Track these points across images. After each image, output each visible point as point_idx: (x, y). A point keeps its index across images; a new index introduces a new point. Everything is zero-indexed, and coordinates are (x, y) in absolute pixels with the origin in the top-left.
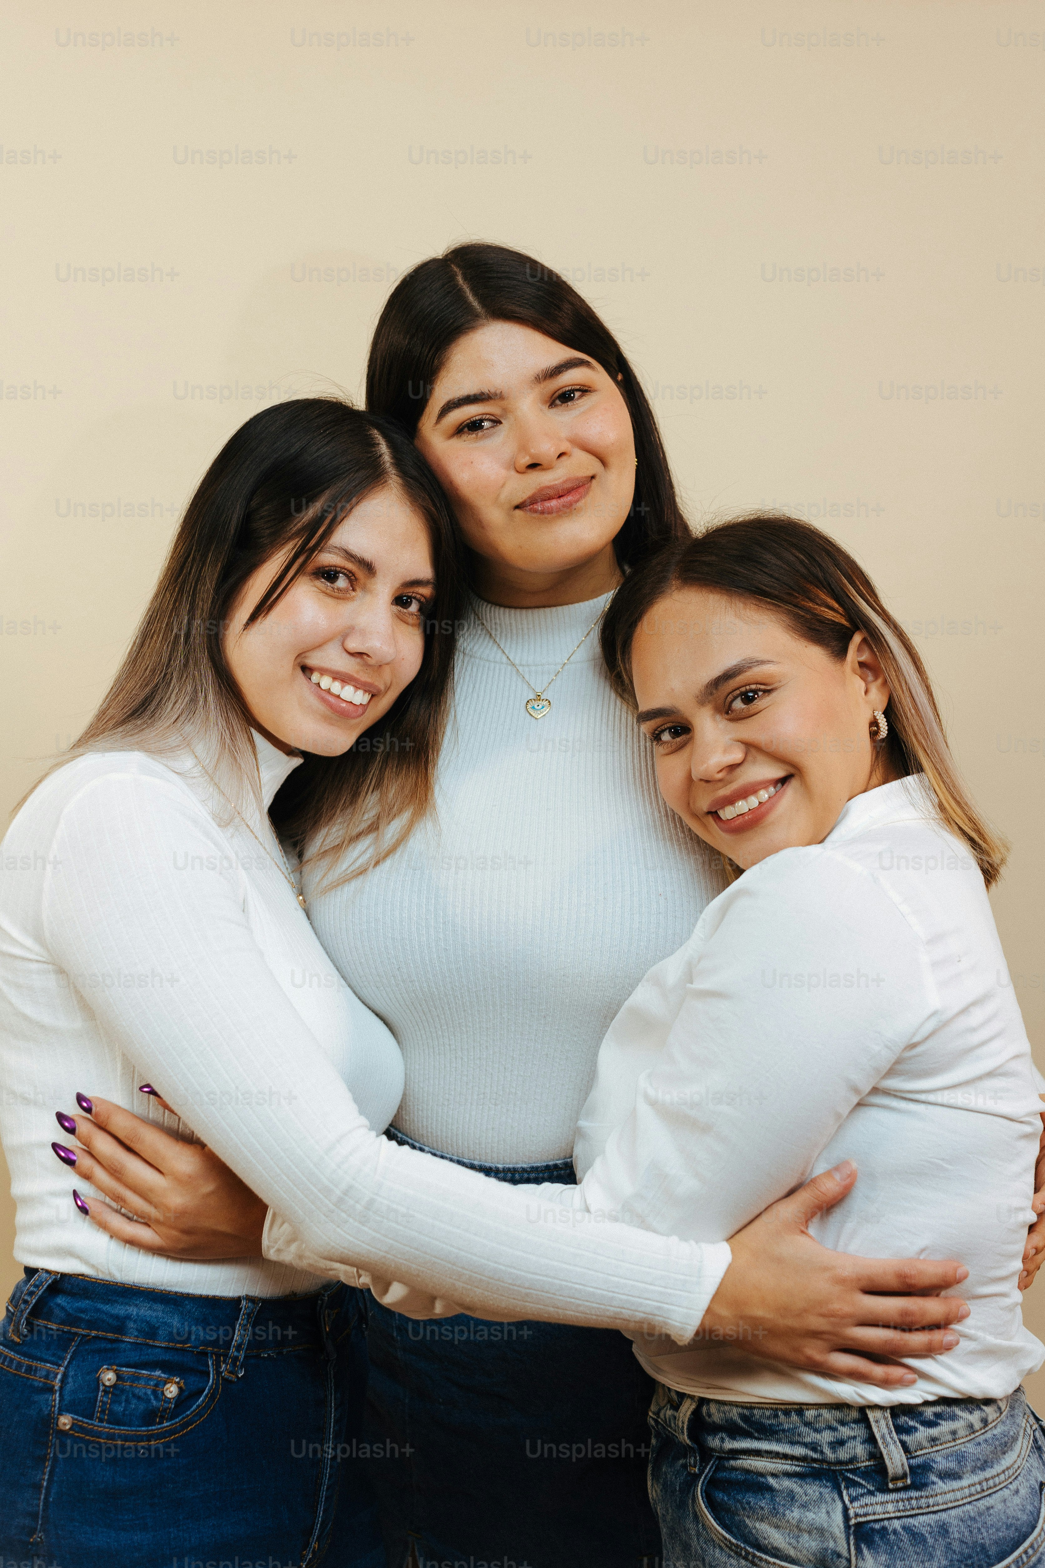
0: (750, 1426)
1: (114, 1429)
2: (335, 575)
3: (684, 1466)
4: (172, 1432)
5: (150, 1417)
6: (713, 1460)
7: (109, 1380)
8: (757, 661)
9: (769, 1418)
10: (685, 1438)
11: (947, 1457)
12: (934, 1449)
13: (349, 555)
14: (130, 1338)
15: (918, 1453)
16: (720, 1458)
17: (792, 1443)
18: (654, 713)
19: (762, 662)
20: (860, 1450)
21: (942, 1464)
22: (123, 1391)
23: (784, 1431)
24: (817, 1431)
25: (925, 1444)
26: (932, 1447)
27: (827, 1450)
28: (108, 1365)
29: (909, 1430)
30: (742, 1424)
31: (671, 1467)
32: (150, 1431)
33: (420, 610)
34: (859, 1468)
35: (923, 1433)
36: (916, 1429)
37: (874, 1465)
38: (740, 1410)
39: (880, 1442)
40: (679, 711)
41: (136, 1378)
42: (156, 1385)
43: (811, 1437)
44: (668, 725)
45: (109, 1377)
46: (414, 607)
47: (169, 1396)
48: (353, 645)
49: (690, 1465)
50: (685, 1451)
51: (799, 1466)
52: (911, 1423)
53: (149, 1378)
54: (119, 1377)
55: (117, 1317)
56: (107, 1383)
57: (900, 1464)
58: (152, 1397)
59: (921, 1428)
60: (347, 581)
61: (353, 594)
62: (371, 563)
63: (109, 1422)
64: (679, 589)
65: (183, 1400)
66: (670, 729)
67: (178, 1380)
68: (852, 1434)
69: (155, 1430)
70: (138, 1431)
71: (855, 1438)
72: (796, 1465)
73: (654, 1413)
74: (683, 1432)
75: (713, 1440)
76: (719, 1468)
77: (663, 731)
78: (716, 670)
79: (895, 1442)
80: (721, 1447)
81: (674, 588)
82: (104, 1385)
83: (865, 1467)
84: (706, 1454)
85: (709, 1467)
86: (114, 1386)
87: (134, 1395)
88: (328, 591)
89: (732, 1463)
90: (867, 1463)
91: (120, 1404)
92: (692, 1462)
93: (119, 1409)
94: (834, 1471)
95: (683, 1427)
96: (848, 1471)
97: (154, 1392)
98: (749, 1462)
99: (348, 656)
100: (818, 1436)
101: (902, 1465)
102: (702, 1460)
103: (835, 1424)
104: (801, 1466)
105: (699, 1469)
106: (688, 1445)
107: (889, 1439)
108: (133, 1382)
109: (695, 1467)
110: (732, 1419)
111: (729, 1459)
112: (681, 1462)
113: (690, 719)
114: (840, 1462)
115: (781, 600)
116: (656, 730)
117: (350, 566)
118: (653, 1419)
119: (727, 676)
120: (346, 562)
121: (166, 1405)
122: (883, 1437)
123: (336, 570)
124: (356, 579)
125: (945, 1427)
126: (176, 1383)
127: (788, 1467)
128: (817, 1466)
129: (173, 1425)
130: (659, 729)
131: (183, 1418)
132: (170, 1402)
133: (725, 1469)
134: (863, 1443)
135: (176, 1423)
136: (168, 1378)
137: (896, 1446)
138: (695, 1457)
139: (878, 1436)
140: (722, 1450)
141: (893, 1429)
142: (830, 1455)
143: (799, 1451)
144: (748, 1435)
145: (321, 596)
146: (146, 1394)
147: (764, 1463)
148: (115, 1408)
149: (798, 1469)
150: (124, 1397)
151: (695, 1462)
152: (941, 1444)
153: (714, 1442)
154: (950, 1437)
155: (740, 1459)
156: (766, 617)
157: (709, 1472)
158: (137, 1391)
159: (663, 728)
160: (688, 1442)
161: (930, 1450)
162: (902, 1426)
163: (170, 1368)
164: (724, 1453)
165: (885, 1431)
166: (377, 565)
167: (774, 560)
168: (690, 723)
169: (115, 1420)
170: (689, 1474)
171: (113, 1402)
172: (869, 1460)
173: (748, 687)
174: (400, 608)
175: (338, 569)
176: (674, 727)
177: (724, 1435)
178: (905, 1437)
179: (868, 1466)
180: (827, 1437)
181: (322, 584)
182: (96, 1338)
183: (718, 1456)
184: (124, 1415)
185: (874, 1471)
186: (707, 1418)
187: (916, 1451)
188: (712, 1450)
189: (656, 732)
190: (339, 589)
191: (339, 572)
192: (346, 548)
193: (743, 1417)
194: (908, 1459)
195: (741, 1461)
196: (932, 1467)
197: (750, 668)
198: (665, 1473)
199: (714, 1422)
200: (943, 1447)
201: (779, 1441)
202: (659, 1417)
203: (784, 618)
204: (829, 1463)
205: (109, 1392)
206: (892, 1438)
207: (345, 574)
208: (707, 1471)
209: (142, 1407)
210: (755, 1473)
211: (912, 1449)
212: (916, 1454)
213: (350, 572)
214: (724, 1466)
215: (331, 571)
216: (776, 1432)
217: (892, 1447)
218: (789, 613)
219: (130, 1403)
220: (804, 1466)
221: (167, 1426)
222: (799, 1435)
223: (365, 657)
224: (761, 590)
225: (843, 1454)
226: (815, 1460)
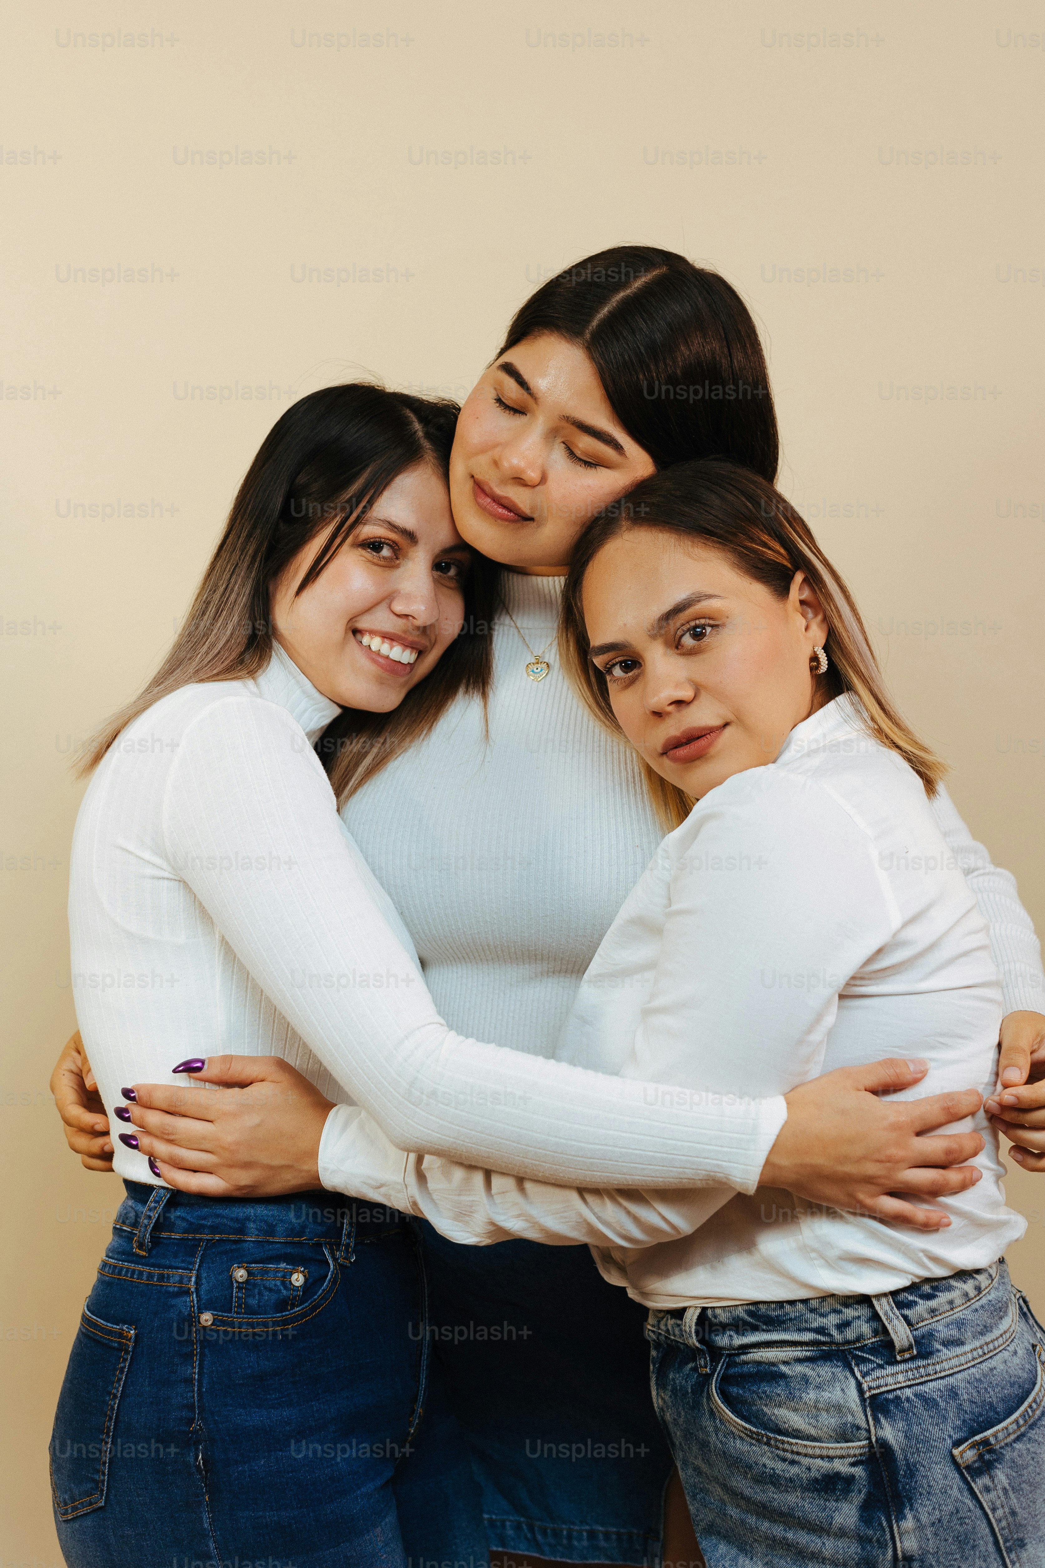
0: (758, 1320)
1: (252, 1318)
2: (379, 546)
3: (695, 1369)
4: (303, 1315)
5: (282, 1305)
6: (724, 1357)
7: (241, 1277)
8: (706, 596)
9: (774, 1310)
10: (694, 1341)
11: (948, 1326)
12: (934, 1320)
13: (392, 526)
14: (252, 1237)
15: (920, 1325)
16: (729, 1355)
17: (800, 1330)
18: (606, 647)
19: (710, 596)
20: (866, 1329)
21: (943, 1332)
22: (255, 1285)
23: (791, 1319)
24: (823, 1315)
25: (926, 1315)
26: (932, 1317)
27: (834, 1332)
28: (239, 1263)
29: (910, 1305)
30: (749, 1319)
31: (678, 1372)
32: (284, 1316)
33: (458, 574)
34: (866, 1345)
35: (923, 1306)
36: (916, 1303)
37: (880, 1341)
38: (746, 1307)
39: (884, 1318)
40: (631, 645)
41: (266, 1272)
42: (284, 1277)
43: (818, 1322)
44: (620, 659)
45: (240, 1274)
46: (452, 572)
47: (297, 1284)
48: (399, 607)
49: (701, 1367)
50: (692, 1354)
51: (809, 1351)
52: (911, 1298)
53: (277, 1271)
54: (250, 1273)
55: (237, 1220)
56: (240, 1280)
57: (905, 1337)
58: (282, 1288)
59: (921, 1301)
60: (391, 550)
61: (398, 562)
62: (413, 533)
63: (245, 1313)
64: (629, 529)
65: (309, 1287)
66: (621, 662)
67: (302, 1269)
68: (856, 1314)
69: (288, 1315)
70: (274, 1318)
71: (859, 1317)
72: (806, 1351)
73: (653, 1326)
74: (691, 1336)
75: (722, 1339)
76: (730, 1364)
77: (614, 665)
78: (667, 605)
79: (898, 1317)
80: (730, 1344)
81: (624, 528)
82: (237, 1282)
83: (872, 1343)
84: (715, 1353)
85: (720, 1365)
86: (247, 1282)
87: (265, 1288)
88: (375, 560)
89: (744, 1357)
90: (873, 1340)
91: (254, 1297)
92: (703, 1363)
93: (253, 1302)
94: (843, 1351)
95: (690, 1331)
96: (856, 1349)
97: (283, 1283)
98: (760, 1354)
99: (395, 617)
100: (825, 1320)
101: (908, 1337)
102: (712, 1361)
103: (839, 1307)
104: (811, 1350)
105: (710, 1369)
106: (697, 1348)
107: (891, 1315)
108: (262, 1276)
109: (706, 1367)
110: (738, 1316)
111: (739, 1355)
112: (690, 1366)
113: (641, 653)
114: (848, 1342)
115: (726, 539)
116: (607, 664)
117: (393, 536)
118: (653, 1331)
119: (678, 610)
120: (390, 533)
121: (295, 1293)
122: (886, 1314)
123: (381, 541)
124: (399, 549)
125: (943, 1298)
126: (301, 1272)
127: (798, 1353)
128: (826, 1348)
129: (302, 1309)
130: (610, 663)
131: (312, 1302)
132: (298, 1290)
133: (736, 1364)
134: (867, 1322)
135: (306, 1307)
136: (293, 1269)
137: (899, 1321)
138: (705, 1359)
139: (881, 1314)
140: (731, 1348)
141: (894, 1305)
142: (838, 1337)
143: (808, 1336)
144: (755, 1329)
145: (368, 564)
146: (275, 1285)
147: (774, 1353)
148: (250, 1302)
149: (808, 1354)
150: (256, 1291)
151: (706, 1364)
152: (940, 1314)
153: (722, 1340)
154: (947, 1307)
155: (751, 1353)
156: (713, 554)
157: (720, 1370)
158: (267, 1284)
159: (614, 662)
160: (697, 1344)
161: (931, 1321)
162: (902, 1302)
163: (295, 1261)
164: (734, 1349)
165: (887, 1308)
166: (418, 534)
167: (717, 502)
168: (641, 657)
169: (250, 1311)
170: (700, 1375)
171: (248, 1296)
172: (875, 1337)
173: (697, 622)
174: (439, 573)
175: (383, 540)
176: (625, 661)
177: (732, 1333)
178: (906, 1312)
179: (875, 1342)
180: (833, 1320)
181: (368, 554)
182: (221, 1240)
183: (728, 1354)
184: (259, 1306)
185: (880, 1346)
186: (713, 1319)
187: (917, 1324)
188: (722, 1348)
189: (608, 666)
190: (384, 558)
191: (384, 543)
192: (389, 519)
193: (750, 1313)
194: (911, 1331)
195: (752, 1355)
196: (935, 1335)
197: (699, 601)
198: (673, 1379)
199: (721, 1322)
200: (942, 1317)
201: (785, 1330)
202: (659, 1328)
203: (730, 556)
204: (837, 1344)
205: (242, 1288)
206: (894, 1314)
207: (388, 544)
208: (719, 1369)
209: (274, 1297)
210: (766, 1364)
211: (914, 1321)
212: (918, 1326)
213: (394, 542)
214: (735, 1362)
215: (376, 542)
216: (784, 1322)
217: (896, 1322)
218: (734, 551)
219: (262, 1295)
220: (814, 1350)
221: (299, 1311)
222: (806, 1322)
223: (411, 618)
224: (708, 530)
225: (850, 1334)
226: (824, 1343)
